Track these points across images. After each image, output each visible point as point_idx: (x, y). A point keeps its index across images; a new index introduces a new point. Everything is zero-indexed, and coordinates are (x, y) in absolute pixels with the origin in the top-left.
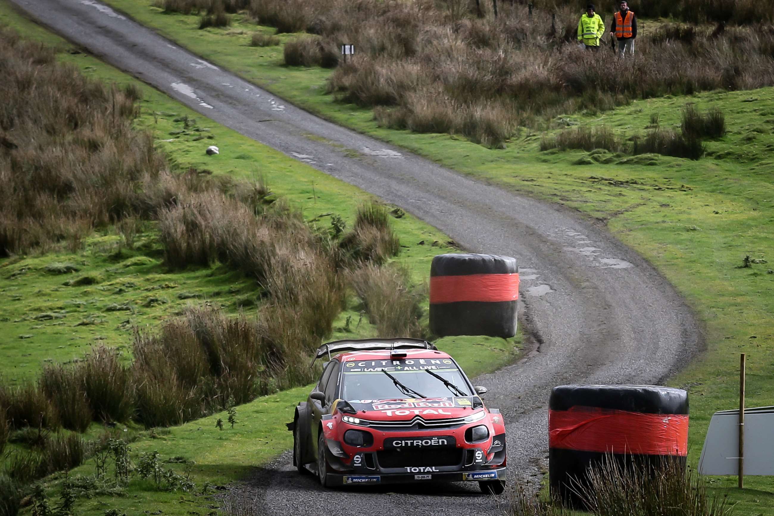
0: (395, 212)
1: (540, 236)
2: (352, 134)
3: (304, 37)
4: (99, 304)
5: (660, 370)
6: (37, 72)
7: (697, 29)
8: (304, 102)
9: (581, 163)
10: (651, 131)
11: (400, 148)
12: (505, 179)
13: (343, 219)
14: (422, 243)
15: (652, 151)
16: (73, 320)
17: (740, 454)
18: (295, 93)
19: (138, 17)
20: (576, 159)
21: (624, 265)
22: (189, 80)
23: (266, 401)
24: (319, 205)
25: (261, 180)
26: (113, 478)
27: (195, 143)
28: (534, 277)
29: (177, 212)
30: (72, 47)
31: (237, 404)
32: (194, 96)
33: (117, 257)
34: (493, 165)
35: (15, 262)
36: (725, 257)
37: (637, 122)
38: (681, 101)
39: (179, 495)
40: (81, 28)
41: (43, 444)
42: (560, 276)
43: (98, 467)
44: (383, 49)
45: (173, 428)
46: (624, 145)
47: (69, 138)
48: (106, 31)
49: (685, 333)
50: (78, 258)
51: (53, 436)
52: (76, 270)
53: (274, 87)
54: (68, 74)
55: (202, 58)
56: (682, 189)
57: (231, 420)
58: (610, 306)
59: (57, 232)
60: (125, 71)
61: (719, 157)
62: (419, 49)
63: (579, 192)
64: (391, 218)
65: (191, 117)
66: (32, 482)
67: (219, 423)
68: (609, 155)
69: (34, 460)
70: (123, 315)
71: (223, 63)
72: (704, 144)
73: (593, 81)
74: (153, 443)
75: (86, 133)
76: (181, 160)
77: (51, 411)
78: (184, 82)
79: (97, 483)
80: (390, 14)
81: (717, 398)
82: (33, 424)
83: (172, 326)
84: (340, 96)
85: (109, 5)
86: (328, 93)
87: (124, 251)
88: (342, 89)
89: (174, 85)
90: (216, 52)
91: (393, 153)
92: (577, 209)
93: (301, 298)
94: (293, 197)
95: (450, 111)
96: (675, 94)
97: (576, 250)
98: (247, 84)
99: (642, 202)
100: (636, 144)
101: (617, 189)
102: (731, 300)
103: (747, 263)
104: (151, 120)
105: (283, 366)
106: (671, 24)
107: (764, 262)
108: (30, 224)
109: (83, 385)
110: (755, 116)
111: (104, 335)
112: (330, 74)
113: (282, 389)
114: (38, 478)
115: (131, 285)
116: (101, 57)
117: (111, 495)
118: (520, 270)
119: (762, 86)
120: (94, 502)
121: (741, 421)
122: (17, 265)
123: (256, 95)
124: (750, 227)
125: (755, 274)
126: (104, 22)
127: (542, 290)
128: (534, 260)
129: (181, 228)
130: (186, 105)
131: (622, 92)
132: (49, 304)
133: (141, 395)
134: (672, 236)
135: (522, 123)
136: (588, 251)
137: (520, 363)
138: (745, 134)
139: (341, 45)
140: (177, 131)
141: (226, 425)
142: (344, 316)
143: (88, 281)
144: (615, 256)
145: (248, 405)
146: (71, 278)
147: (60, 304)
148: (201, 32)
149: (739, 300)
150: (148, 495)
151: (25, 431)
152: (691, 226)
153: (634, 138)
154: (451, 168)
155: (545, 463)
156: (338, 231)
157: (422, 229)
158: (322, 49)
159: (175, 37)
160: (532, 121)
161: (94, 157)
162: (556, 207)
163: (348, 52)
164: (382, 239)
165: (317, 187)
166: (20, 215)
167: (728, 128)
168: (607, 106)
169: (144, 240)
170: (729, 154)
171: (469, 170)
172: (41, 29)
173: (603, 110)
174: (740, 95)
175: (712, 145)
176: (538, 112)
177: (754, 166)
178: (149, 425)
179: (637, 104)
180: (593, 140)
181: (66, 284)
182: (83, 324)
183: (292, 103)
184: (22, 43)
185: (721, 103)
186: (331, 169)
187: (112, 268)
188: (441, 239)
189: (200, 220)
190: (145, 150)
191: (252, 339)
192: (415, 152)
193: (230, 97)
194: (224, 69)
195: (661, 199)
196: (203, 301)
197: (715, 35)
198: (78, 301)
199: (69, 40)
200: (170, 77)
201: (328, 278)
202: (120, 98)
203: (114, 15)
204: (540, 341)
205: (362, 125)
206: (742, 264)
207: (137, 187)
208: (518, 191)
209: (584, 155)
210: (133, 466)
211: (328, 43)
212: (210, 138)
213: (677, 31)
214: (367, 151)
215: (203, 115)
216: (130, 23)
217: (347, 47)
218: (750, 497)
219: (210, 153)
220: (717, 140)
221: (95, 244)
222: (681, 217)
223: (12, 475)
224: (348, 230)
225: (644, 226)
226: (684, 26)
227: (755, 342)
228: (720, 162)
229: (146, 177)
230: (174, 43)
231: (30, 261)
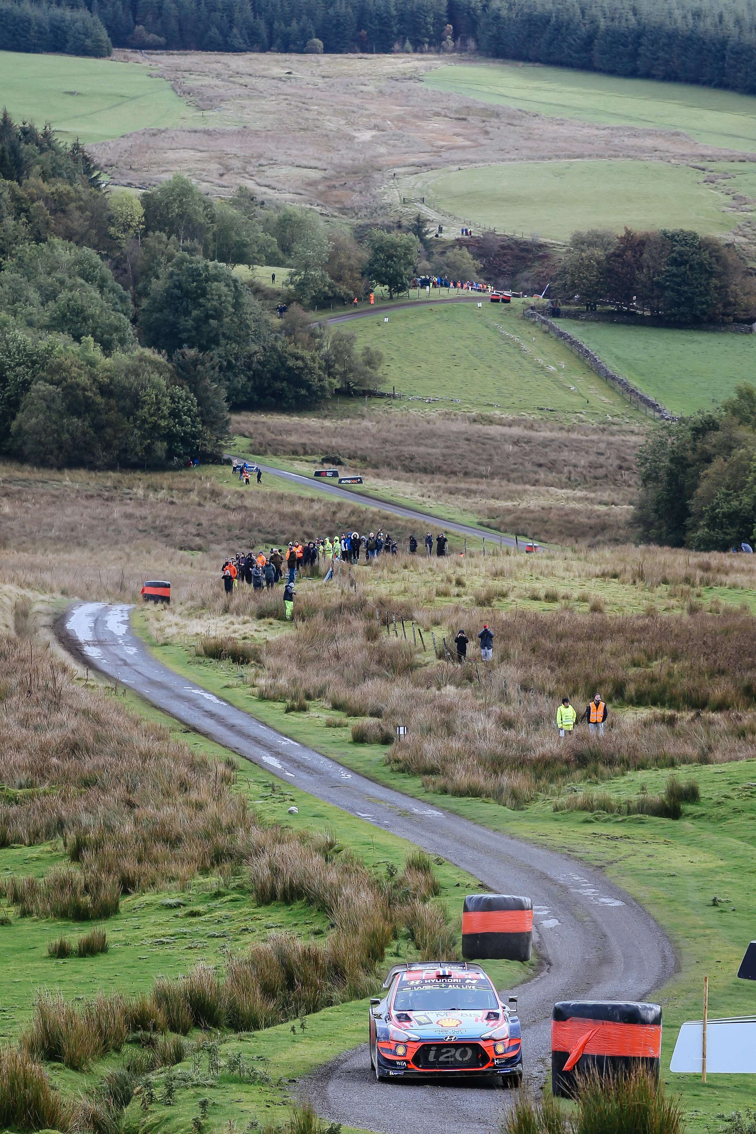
0: (438, 860)
1: (551, 880)
2: (405, 798)
3: (369, 721)
4: (201, 933)
5: (644, 987)
6: (156, 747)
7: (679, 715)
8: (366, 772)
9: (587, 822)
10: (641, 796)
11: (442, 809)
12: (525, 835)
13: (396, 866)
14: (458, 885)
15: (641, 813)
16: (181, 946)
17: (704, 1056)
18: (360, 764)
19: (236, 704)
20: (582, 819)
21: (618, 903)
22: (277, 754)
23: (331, 1011)
24: (378, 854)
25: (331, 835)
26: (206, 1072)
27: (279, 805)
28: (546, 912)
29: (264, 860)
30: (184, 727)
31: (308, 1013)
32: (280, 767)
33: (218, 895)
34: (515, 823)
35: (136, 898)
36: (697, 897)
37: (630, 789)
38: (667, 772)
39: (259, 1087)
40: (191, 712)
41: (153, 1045)
42: (567, 912)
43: (196, 1064)
44: (430, 730)
45: (256, 1033)
46: (620, 807)
47: (180, 799)
48: (211, 715)
49: (664, 958)
50: (186, 895)
51: (161, 1039)
52: (184, 905)
53: (344, 760)
54: (181, 748)
55: (286, 736)
56: (666, 843)
57: (302, 1026)
58: (605, 936)
59: (170, 875)
60: (225, 746)
61: (695, 818)
62: (459, 730)
63: (583, 844)
64: (433, 865)
65: (277, 784)
66: (143, 1075)
67: (293, 1029)
68: (607, 816)
69: (146, 1057)
70: (221, 941)
71: (303, 741)
72: (682, 807)
73: (596, 757)
74: (240, 1044)
75: (194, 796)
76: (269, 818)
77: (161, 1018)
78: (272, 755)
79: (194, 1077)
80: (436, 703)
81: (688, 1010)
82: (146, 1028)
83: (257, 950)
84: (395, 767)
85: (213, 694)
86: (386, 765)
87: (222, 890)
88: (397, 761)
89: (264, 758)
90: (297, 732)
91: (436, 813)
92: (581, 859)
93: (361, 929)
94: (356, 847)
95: (482, 779)
96: (661, 767)
97: (580, 891)
98: (322, 758)
99: (631, 852)
100: (629, 807)
101: (613, 843)
102: (701, 932)
103: (715, 903)
104: (245, 786)
105: (345, 984)
106: (658, 711)
107: (728, 902)
108: (148, 868)
109: (186, 998)
110: (723, 785)
111: (205, 957)
112: (388, 749)
113: (343, 1002)
114: (148, 1072)
115: (227, 918)
116: (206, 735)
117: (204, 1086)
118: (534, 907)
119: (730, 760)
120: (191, 1092)
121: (704, 1030)
122: (137, 901)
123: (328, 766)
124: (717, 873)
125: (722, 911)
126: (209, 707)
127: (552, 923)
128: (547, 899)
129: (267, 872)
130: (273, 774)
131: (619, 765)
132: (162, 932)
133: (233, 1006)
134: (656, 880)
135: (539, 790)
136: (589, 892)
137: (533, 982)
138: (715, 799)
139: (397, 727)
140: (265, 794)
141: (298, 1030)
142: (395, 943)
143: (194, 914)
144: (611, 896)
145: (316, 1014)
146: (181, 912)
147: (171, 932)
148: (286, 716)
149: (708, 932)
150: (234, 1086)
151: (140, 1033)
152: (672, 873)
153: (628, 802)
154: (482, 825)
155: (549, 1061)
156: (392, 875)
157: (458, 873)
158: (381, 729)
159: (265, 720)
160: (547, 788)
161: (200, 814)
162: (564, 857)
163: (402, 732)
164: (426, 881)
165: (375, 840)
166: (140, 861)
167: (702, 795)
168: (606, 776)
169: (238, 882)
170: (703, 815)
171: (497, 827)
172: (159, 713)
173: (603, 779)
174: (711, 768)
175: (688, 808)
176: (551, 781)
177: (722, 824)
178: (237, 1030)
179: (631, 774)
180: (595, 803)
181: (176, 916)
182: (190, 948)
183: (357, 773)
184: (144, 724)
185: (697, 774)
186: (387, 826)
187: (213, 904)
188: (473, 882)
189: (282, 866)
190: (241, 809)
191: (321, 961)
192: (455, 813)
193: (309, 768)
194: (304, 745)
195: (647, 851)
196: (283, 930)
197: (693, 720)
198: (185, 930)
199: (182, 721)
200: (262, 752)
201: (383, 912)
202: (221, 768)
203: (218, 701)
204: (550, 964)
205: (413, 790)
206: (711, 903)
207: (234, 839)
208: (535, 843)
209: (587, 815)
210: (222, 1062)
211: (386, 725)
212: (292, 800)
213: (663, 716)
214: (416, 811)
215: (288, 782)
216: (230, 708)
217: (402, 728)
218: (711, 1090)
219: (291, 812)
220: (693, 804)
221: (199, 884)
222: (663, 865)
223: (128, 1069)
224: (400, 874)
225: (635, 873)
226: (669, 712)
227: (720, 966)
228: (695, 822)
229: (241, 832)
230: (265, 724)
231: (147, 897)
